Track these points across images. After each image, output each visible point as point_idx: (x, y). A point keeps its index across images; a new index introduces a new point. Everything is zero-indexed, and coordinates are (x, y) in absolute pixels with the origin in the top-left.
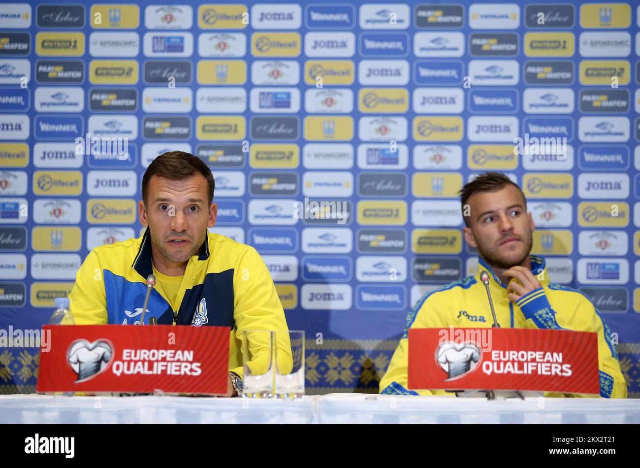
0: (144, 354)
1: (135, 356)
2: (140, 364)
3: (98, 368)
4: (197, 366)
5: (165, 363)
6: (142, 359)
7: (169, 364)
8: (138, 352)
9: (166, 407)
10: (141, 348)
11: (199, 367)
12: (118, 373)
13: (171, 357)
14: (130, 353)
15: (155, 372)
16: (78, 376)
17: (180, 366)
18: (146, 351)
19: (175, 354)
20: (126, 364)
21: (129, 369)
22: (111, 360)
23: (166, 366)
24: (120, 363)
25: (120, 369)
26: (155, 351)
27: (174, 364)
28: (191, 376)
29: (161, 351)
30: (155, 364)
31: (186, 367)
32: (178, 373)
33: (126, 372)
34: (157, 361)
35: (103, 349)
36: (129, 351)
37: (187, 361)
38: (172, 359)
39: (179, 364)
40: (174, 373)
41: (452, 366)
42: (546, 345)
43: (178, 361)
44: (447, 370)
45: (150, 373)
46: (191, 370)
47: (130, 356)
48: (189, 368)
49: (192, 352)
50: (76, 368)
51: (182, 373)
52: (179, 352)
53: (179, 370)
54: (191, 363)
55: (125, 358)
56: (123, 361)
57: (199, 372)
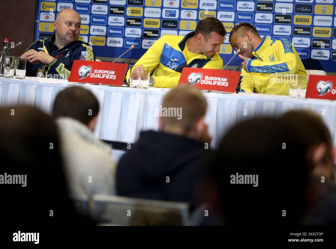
0: (100, 71)
1: (98, 72)
2: (98, 74)
3: (86, 75)
4: (115, 76)
5: (106, 75)
6: (99, 73)
7: (107, 75)
8: (99, 70)
9: (102, 89)
10: (100, 70)
11: (115, 77)
12: (92, 77)
13: (108, 73)
14: (96, 71)
15: (102, 78)
16: (80, 77)
17: (110, 76)
18: (101, 70)
19: (109, 72)
20: (95, 74)
21: (95, 76)
22: (90, 73)
23: (106, 76)
24: (93, 74)
25: (93, 76)
26: (104, 71)
27: (108, 75)
28: (113, 79)
29: (105, 71)
30: (103, 75)
31: (112, 76)
32: (109, 78)
33: (94, 77)
34: (104, 74)
35: (89, 69)
36: (96, 70)
37: (112, 75)
38: (108, 74)
39: (110, 75)
40: (108, 78)
41: (192, 81)
42: (223, 75)
43: (110, 74)
44: (190, 82)
45: (101, 78)
46: (113, 78)
47: (96, 72)
48: (112, 77)
49: (114, 72)
50: (80, 74)
51: (110, 78)
52: (111, 71)
53: (109, 77)
54: (113, 75)
55: (95, 72)
56: (94, 73)
57: (115, 78)
